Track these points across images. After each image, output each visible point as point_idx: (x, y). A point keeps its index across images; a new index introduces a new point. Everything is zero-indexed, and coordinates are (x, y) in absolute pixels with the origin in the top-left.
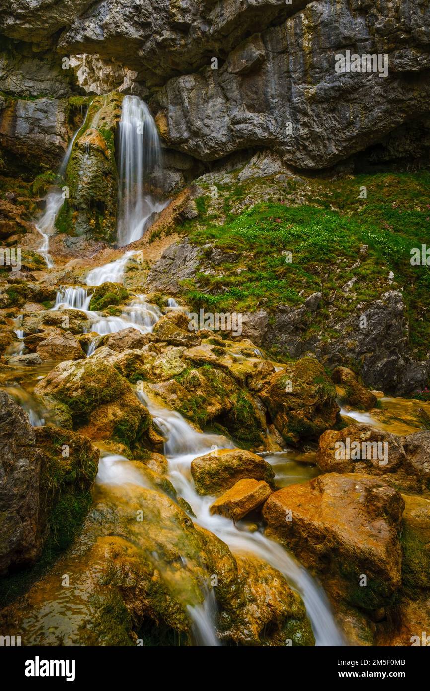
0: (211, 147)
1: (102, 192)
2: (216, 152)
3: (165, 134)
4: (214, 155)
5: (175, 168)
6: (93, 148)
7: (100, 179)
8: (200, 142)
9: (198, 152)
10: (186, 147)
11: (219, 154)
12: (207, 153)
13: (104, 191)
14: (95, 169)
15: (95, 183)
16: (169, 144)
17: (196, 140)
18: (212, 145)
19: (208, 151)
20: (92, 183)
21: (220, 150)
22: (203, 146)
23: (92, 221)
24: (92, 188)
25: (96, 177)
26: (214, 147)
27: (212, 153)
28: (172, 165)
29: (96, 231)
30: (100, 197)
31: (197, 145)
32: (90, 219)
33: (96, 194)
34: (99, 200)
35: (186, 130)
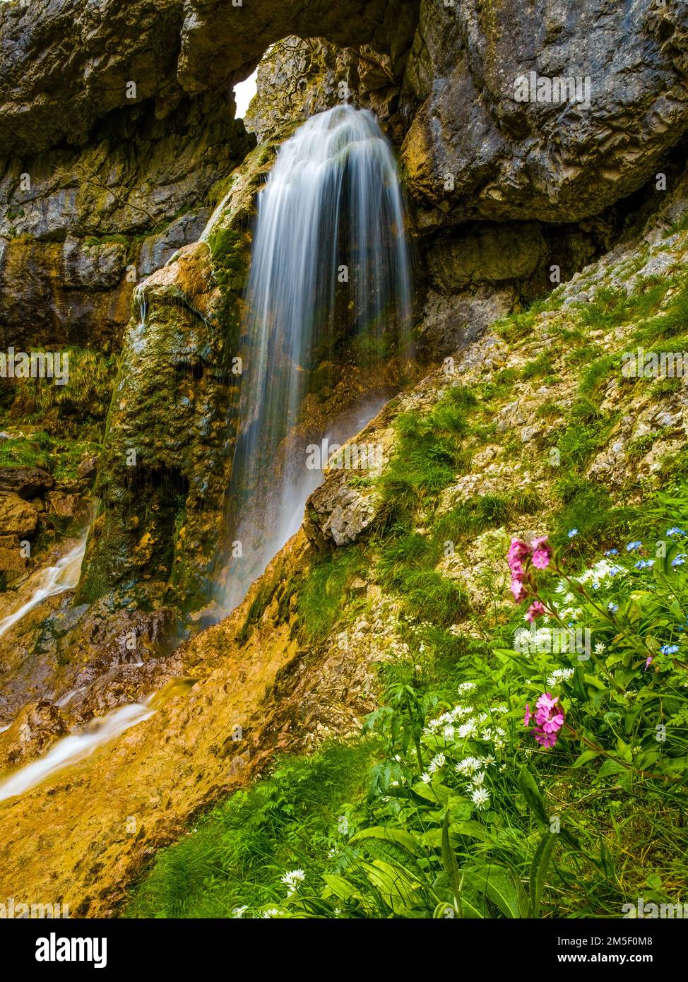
0: (581, 149)
1: (172, 436)
2: (606, 161)
3: (423, 177)
4: (598, 179)
5: (489, 283)
6: (156, 299)
7: (164, 392)
8: (536, 153)
9: (539, 193)
10: (496, 195)
11: (616, 166)
12: (568, 184)
13: (179, 430)
14: (152, 365)
15: (149, 408)
16: (445, 206)
17: (522, 154)
18: (583, 138)
19: (570, 174)
20: (138, 413)
21: (623, 146)
22: (547, 163)
23: (146, 539)
24: (139, 429)
25: (151, 391)
26: (592, 142)
27: (590, 175)
28: (477, 276)
29: (153, 573)
30: (162, 455)
31: (530, 170)
32: (137, 533)
33: (150, 445)
34: (162, 462)
35: (486, 133)
